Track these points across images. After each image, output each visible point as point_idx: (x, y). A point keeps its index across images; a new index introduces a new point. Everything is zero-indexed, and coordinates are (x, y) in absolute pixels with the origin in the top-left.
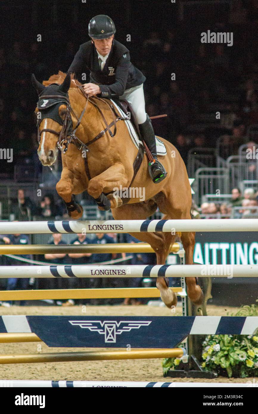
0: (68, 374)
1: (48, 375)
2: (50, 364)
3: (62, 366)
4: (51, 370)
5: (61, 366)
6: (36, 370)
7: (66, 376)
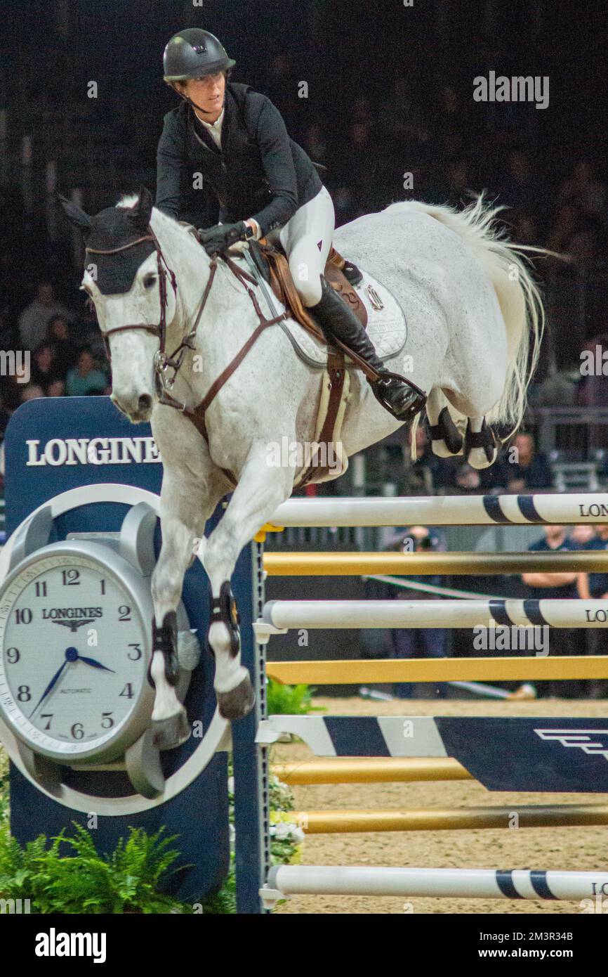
0: (530, 857)
1: (483, 860)
2: (488, 834)
3: (515, 840)
4: (488, 847)
5: (514, 837)
6: (454, 847)
7: (525, 862)
